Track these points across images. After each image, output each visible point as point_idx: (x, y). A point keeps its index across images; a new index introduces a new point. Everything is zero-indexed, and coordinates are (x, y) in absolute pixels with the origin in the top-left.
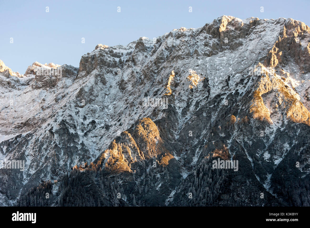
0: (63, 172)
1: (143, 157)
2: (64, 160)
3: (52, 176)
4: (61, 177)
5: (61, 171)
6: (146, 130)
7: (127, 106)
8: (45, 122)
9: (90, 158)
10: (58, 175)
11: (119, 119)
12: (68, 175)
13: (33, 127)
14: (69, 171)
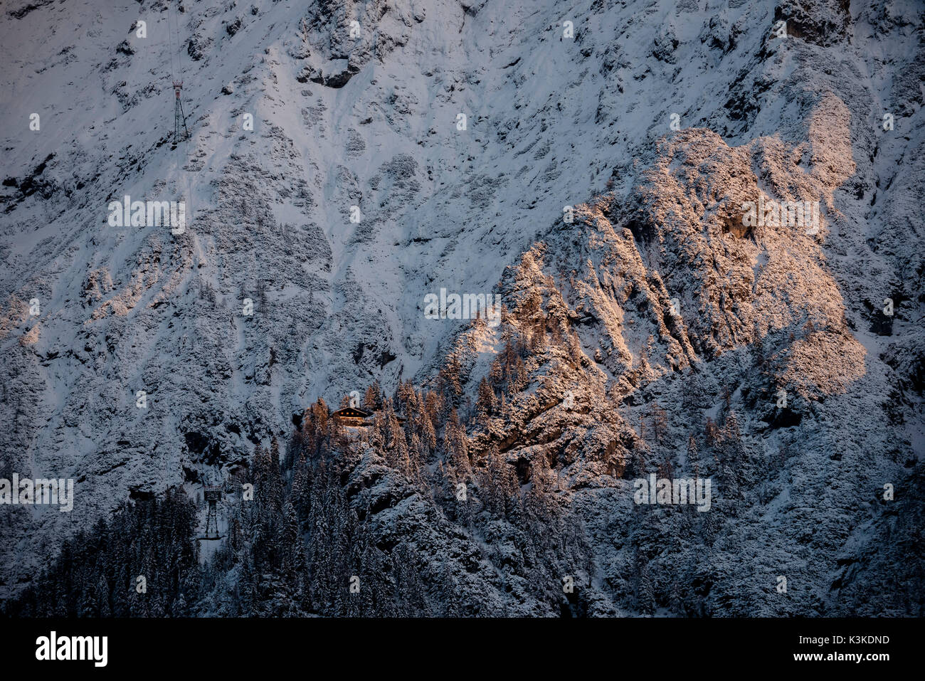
0: (249, 438)
1: (681, 341)
2: (249, 372)
3: (187, 465)
4: (237, 469)
5: (234, 435)
6: (695, 198)
7: (582, 69)
8: (139, 169)
9: (393, 358)
10: (224, 459)
11: (540, 145)
12: (275, 455)
13: (73, 202)
14: (282, 433)
